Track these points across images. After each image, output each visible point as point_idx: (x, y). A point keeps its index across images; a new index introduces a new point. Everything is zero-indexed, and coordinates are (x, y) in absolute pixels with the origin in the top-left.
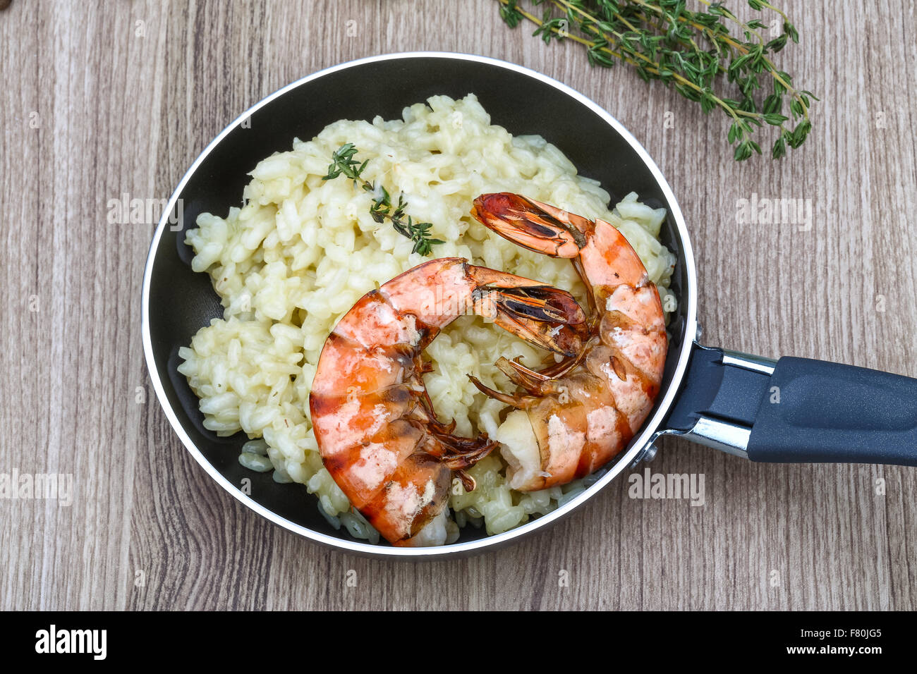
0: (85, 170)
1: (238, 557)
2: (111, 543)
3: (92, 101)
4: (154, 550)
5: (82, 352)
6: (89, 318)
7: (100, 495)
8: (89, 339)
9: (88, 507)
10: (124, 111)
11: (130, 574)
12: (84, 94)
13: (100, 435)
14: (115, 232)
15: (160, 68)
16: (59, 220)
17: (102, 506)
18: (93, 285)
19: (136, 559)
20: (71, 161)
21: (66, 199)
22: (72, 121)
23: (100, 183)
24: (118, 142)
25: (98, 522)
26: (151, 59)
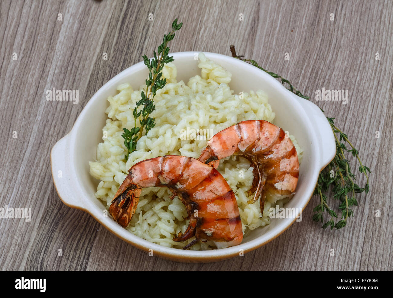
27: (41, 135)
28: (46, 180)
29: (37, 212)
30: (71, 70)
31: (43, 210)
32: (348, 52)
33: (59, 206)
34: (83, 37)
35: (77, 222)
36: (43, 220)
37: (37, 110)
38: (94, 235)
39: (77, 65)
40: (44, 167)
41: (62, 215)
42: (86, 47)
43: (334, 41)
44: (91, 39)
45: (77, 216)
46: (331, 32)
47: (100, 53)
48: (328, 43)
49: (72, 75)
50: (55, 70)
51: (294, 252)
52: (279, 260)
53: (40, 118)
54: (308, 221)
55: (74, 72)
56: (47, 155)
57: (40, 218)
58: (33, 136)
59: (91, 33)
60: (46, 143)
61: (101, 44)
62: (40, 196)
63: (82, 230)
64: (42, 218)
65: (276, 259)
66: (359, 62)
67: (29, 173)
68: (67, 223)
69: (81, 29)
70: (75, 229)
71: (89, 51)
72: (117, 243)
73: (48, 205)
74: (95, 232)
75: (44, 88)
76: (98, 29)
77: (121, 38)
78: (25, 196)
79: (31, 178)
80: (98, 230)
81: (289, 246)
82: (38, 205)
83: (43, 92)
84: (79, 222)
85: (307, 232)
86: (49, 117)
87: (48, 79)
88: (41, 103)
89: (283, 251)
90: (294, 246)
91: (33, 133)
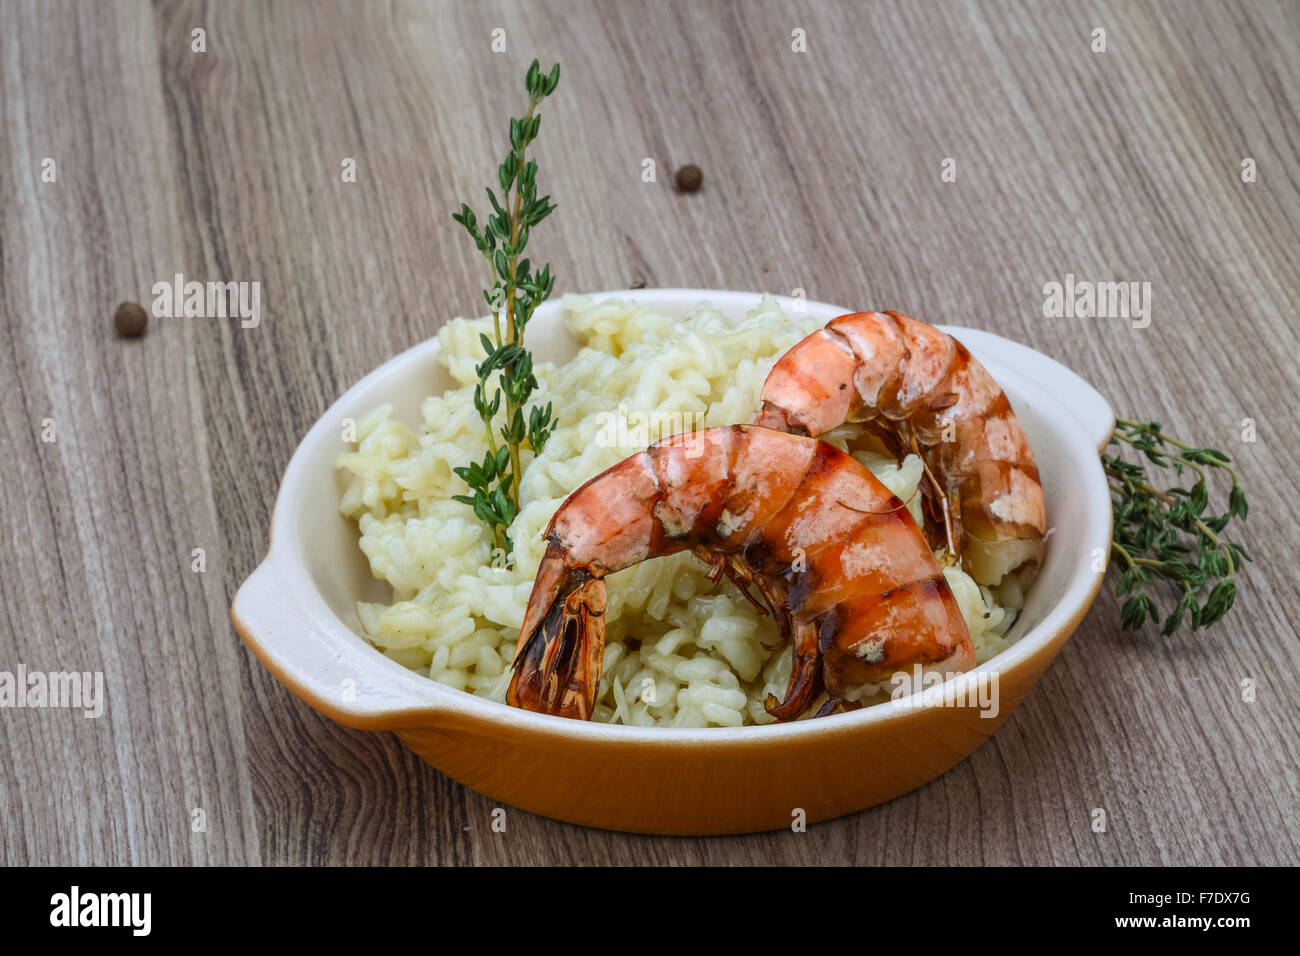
0: (110, 476)
1: (414, 783)
2: (225, 790)
3: (106, 419)
4: (290, 791)
5: (141, 626)
6: (146, 597)
7: (197, 749)
8: (150, 615)
9: (182, 761)
10: (152, 424)
11: (259, 815)
12: (93, 414)
13: (185, 696)
14: (164, 521)
15: (194, 385)
16: (82, 518)
17: (203, 759)
18: (145, 570)
19: (264, 802)
20: (88, 469)
21: (89, 501)
22: (83, 436)
23: (133, 485)
24: (150, 449)
25: (200, 773)
26: (181, 380)
27: (137, 663)
28: (220, 759)
29: (238, 839)
30: (144, 498)
31: (255, 829)
32: (958, 276)
33: (301, 805)
34: (137, 421)
35: (384, 827)
36: (268, 853)
37: (90, 610)
38: (460, 844)
39: (156, 483)
40: (194, 730)
41: (324, 824)
42: (160, 440)
43: (902, 264)
44: (165, 420)
45: (377, 814)
46: (879, 250)
47: (212, 442)
48: (889, 272)
49: (153, 510)
50: (91, 510)
51: (1115, 721)
52: (1083, 748)
53: (109, 626)
54: (1106, 643)
55: (156, 501)
56: (186, 702)
57: (257, 849)
58: (113, 670)
59: (154, 407)
60: (165, 676)
61: (203, 423)
62: (223, 798)
63: (414, 842)
64: (263, 847)
65: (1073, 749)
66: (1004, 288)
67: (154, 756)
68: (354, 836)
69: (118, 405)
70: (390, 845)
71: (173, 447)
72: (549, 842)
73: (263, 812)
74: (460, 835)
75: (82, 558)
76: (172, 394)
77: (257, 398)
78: (174, 811)
79: (165, 765)
80: (466, 829)
81: (1091, 711)
82: (230, 822)
83: (84, 567)
84: (392, 824)
85: (1118, 667)
86: (139, 615)
87: (82, 535)
88: (92, 591)
89: (1079, 726)
90: (1104, 707)
91: (107, 664)
